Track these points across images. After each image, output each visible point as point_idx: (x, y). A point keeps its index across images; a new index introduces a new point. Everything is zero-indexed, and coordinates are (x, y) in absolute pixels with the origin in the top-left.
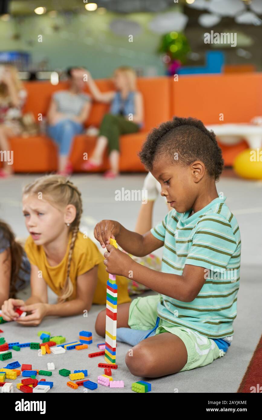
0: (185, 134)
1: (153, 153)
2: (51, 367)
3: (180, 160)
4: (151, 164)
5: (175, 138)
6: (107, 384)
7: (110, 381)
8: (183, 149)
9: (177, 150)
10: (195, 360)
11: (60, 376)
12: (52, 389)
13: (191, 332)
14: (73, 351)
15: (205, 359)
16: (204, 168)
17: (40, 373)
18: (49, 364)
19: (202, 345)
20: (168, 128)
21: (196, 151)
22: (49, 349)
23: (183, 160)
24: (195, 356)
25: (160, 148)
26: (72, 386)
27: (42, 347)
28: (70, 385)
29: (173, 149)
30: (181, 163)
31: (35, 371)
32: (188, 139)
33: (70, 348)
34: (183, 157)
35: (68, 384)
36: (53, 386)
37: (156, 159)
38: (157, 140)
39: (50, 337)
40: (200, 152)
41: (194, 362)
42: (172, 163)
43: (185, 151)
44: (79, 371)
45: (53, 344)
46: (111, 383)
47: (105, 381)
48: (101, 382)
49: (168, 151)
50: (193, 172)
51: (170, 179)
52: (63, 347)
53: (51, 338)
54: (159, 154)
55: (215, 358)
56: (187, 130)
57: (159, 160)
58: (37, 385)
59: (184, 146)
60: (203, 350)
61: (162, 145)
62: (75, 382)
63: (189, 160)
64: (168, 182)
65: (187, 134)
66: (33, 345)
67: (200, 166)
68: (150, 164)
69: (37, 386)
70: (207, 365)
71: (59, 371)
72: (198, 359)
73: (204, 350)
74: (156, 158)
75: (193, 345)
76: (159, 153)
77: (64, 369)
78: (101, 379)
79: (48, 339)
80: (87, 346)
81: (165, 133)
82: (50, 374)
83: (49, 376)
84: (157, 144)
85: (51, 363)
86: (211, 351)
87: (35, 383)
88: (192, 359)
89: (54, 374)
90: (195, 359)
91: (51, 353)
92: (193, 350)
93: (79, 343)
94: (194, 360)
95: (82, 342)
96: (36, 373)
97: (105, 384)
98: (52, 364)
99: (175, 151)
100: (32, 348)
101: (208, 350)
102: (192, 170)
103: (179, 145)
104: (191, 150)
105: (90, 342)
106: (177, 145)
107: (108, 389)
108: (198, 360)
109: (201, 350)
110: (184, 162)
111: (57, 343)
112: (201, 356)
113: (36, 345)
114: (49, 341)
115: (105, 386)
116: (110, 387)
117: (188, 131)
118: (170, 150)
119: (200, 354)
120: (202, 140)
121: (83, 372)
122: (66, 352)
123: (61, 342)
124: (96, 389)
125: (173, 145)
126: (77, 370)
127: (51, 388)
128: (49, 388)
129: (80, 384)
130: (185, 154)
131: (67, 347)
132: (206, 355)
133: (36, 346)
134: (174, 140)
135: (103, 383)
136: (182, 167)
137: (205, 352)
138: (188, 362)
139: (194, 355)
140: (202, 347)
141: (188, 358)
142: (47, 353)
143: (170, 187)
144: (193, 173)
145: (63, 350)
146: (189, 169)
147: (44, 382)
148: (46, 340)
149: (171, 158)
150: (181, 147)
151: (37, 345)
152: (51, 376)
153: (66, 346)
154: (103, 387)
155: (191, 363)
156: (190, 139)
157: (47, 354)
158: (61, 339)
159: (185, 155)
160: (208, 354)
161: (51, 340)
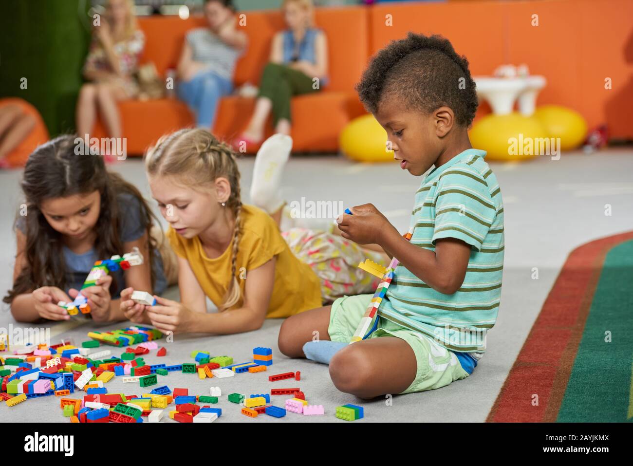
0: (428, 66)
1: (379, 90)
2: (215, 392)
3: (419, 105)
4: (376, 106)
5: (414, 72)
6: (299, 410)
7: (304, 405)
8: (424, 90)
9: (416, 89)
10: (427, 377)
11: (229, 403)
12: (220, 418)
13: (423, 338)
14: (245, 374)
15: (440, 379)
16: (453, 117)
17: (200, 399)
18: (212, 389)
19: (438, 358)
20: (402, 53)
21: (443, 91)
22: (211, 371)
23: (423, 105)
24: (427, 371)
25: (390, 84)
26: (249, 413)
27: (200, 370)
28: (246, 412)
29: (409, 88)
30: (420, 109)
31: (194, 397)
32: (431, 73)
33: (240, 371)
34: (424, 102)
35: (243, 411)
36: (221, 414)
37: (383, 100)
38: (385, 71)
39: (210, 357)
40: (448, 94)
41: (425, 380)
42: (408, 109)
43: (427, 92)
44: (258, 396)
45: (216, 366)
46: (305, 407)
47: (297, 405)
48: (290, 408)
49: (402, 90)
50: (436, 121)
51: (403, 130)
52: (230, 369)
53: (212, 358)
54: (388, 93)
55: (455, 379)
56: (430, 59)
57: (388, 102)
58: (199, 412)
59: (426, 84)
60: (438, 364)
61: (393, 80)
62: (253, 409)
63: (431, 105)
64: (400, 134)
65: (430, 66)
66: (187, 367)
67: (447, 115)
68: (374, 107)
69: (199, 414)
70: (442, 387)
71: (229, 396)
72: (430, 375)
73: (441, 364)
74: (384, 98)
75: (426, 354)
76: (388, 91)
77: (235, 394)
78: (290, 404)
79: (207, 360)
80: (266, 368)
81: (397, 61)
82: (215, 400)
83: (213, 403)
84: (385, 77)
85: (215, 387)
86: (450, 367)
87: (196, 411)
88: (422, 375)
89: (221, 401)
90: (427, 375)
91: (213, 376)
92: (425, 361)
93: (253, 364)
94: (425, 377)
95: (258, 363)
96: (195, 399)
97: (297, 410)
98: (218, 388)
99: (412, 91)
100: (184, 371)
101: (446, 365)
102: (436, 119)
103: (419, 83)
104: (435, 91)
105: (270, 363)
106: (415, 83)
107: (301, 416)
108: (431, 377)
109: (436, 363)
110: (424, 107)
111: (221, 364)
112: (434, 372)
113: (191, 367)
114: (209, 362)
115: (297, 413)
116: (304, 414)
117: (431, 61)
118: (405, 89)
119: (434, 370)
120: (451, 74)
121: (263, 397)
122: (235, 375)
123: (227, 363)
124: (283, 416)
125: (410, 82)
126: (255, 395)
127: (219, 416)
128: (217, 417)
129: (260, 411)
130: (427, 96)
131: (236, 369)
132: (443, 372)
133: (191, 369)
134: (412, 75)
135: (293, 409)
136: (422, 114)
137: (442, 368)
138: (417, 378)
139: (426, 369)
140: (438, 360)
141: (418, 372)
142: (207, 376)
143: (403, 140)
144: (436, 124)
145: (232, 373)
146: (431, 118)
147: (207, 409)
148: (204, 361)
149: (406, 102)
150: (422, 85)
151: (193, 366)
152: (218, 403)
153: (234, 368)
154: (294, 414)
155: (420, 381)
156: (434, 73)
157: (208, 379)
158: (226, 359)
159: (427, 99)
160: (445, 371)
161: (212, 361)
